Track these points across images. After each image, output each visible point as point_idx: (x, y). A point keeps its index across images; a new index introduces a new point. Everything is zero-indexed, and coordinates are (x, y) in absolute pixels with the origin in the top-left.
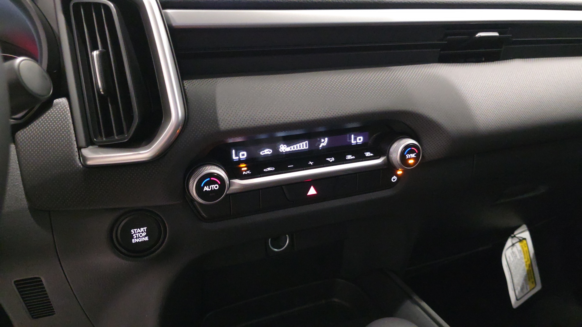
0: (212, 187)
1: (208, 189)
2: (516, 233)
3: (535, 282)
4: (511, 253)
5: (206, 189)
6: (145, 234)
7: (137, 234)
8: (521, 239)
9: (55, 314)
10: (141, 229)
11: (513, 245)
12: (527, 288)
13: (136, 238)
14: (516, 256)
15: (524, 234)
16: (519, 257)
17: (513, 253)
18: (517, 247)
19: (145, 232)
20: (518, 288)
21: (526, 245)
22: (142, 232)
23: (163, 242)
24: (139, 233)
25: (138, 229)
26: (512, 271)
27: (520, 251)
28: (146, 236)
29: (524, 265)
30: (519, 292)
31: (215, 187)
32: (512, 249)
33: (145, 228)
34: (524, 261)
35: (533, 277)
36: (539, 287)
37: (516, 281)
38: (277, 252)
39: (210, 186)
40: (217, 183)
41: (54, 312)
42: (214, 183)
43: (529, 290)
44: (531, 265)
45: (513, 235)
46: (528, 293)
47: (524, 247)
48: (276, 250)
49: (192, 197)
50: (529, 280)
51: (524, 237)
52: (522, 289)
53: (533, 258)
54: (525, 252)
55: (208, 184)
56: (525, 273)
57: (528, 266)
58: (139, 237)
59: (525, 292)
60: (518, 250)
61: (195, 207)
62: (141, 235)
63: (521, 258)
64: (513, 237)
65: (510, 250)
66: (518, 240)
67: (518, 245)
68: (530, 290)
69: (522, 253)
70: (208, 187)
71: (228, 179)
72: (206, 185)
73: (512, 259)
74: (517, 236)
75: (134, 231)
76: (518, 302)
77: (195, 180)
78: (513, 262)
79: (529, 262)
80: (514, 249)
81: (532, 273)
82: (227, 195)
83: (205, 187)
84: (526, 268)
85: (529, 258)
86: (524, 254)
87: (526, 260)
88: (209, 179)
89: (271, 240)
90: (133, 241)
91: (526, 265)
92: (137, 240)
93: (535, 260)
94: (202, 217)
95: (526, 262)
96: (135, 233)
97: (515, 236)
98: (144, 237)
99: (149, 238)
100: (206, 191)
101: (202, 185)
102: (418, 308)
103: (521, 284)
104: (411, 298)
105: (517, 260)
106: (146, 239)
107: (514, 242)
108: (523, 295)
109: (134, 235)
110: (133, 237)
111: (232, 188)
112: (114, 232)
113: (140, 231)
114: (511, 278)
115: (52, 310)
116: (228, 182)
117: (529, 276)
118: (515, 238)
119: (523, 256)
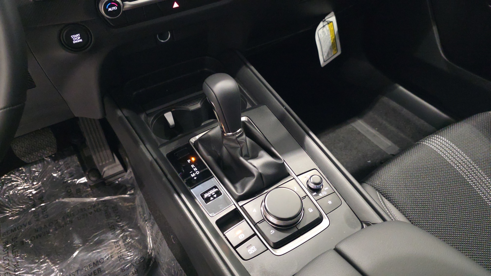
0: (113, 8)
1: (111, 10)
2: (326, 18)
3: (337, 50)
4: (322, 32)
5: (110, 9)
6: (79, 38)
7: (75, 38)
8: (329, 22)
9: (36, 87)
10: (77, 35)
11: (324, 26)
12: (331, 54)
13: (75, 40)
14: (325, 34)
15: (332, 18)
16: (327, 34)
17: (323, 32)
18: (326, 28)
19: (79, 37)
20: (325, 54)
21: (332, 26)
22: (78, 37)
23: (91, 42)
24: (76, 37)
25: (75, 35)
26: (322, 44)
27: (328, 30)
28: (80, 39)
29: (330, 39)
30: (326, 57)
31: (115, 8)
32: (323, 29)
33: (79, 34)
34: (330, 36)
35: (336, 46)
36: (339, 53)
37: (324, 50)
38: (163, 42)
39: (112, 8)
40: (116, 6)
41: (36, 85)
42: (114, 6)
43: (332, 54)
44: (335, 39)
45: (324, 20)
46: (331, 57)
47: (331, 27)
48: (162, 41)
49: (102, 14)
50: (333, 49)
51: (331, 21)
52: (328, 55)
53: (337, 34)
54: (331, 30)
55: (110, 7)
56: (330, 44)
57: (333, 40)
58: (77, 40)
59: (330, 56)
60: (326, 30)
61: (106, 20)
62: (77, 38)
63: (329, 35)
64: (324, 21)
65: (321, 30)
66: (327, 23)
67: (327, 26)
68: (334, 55)
69: (329, 31)
70: (110, 8)
71: (121, 2)
72: (109, 7)
73: (322, 36)
74: (327, 20)
75: (73, 36)
76: (325, 63)
77: (102, 4)
78: (323, 38)
79: (334, 37)
80: (325, 29)
81: (335, 45)
82: (123, 11)
83: (109, 9)
84: (331, 41)
85: (334, 34)
86: (331, 32)
87: (332, 36)
88: (110, 4)
89: (158, 36)
90: (74, 42)
91: (332, 39)
92: (76, 42)
93: (338, 35)
94: (111, 25)
95: (332, 37)
96: (73, 38)
97: (325, 20)
98: (79, 40)
99: (82, 40)
100: (110, 11)
101: (107, 8)
102: (249, 70)
103: (327, 51)
104: (245, 64)
105: (325, 36)
106: (81, 40)
107: (325, 24)
108: (328, 58)
109: (73, 39)
110: (73, 40)
111: (125, 7)
112: (61, 37)
113: (76, 36)
114: (321, 48)
115: (34, 84)
116: (122, 4)
117: (334, 45)
118: (325, 22)
119: (329, 33)
